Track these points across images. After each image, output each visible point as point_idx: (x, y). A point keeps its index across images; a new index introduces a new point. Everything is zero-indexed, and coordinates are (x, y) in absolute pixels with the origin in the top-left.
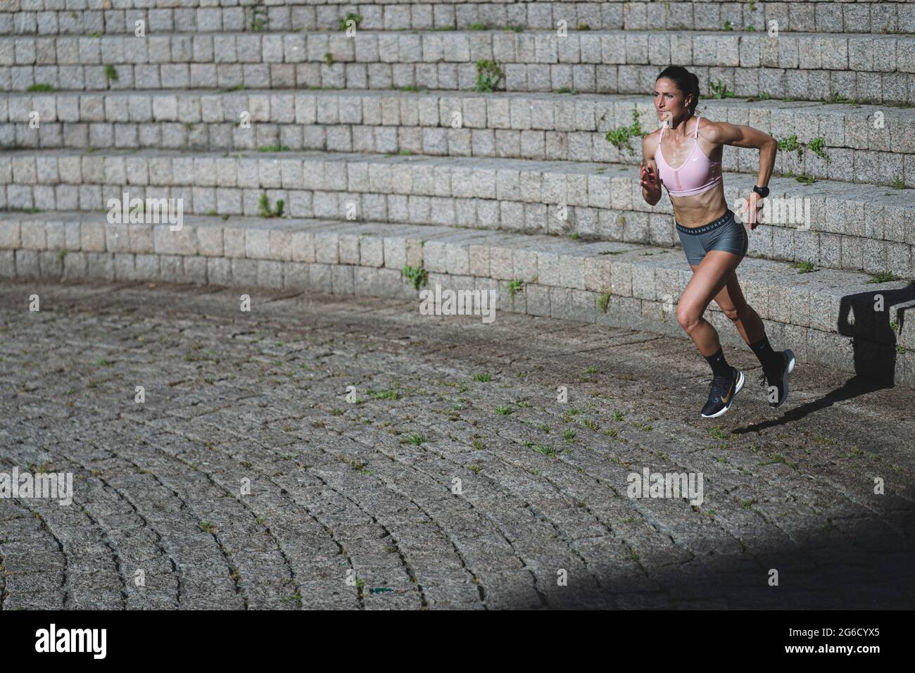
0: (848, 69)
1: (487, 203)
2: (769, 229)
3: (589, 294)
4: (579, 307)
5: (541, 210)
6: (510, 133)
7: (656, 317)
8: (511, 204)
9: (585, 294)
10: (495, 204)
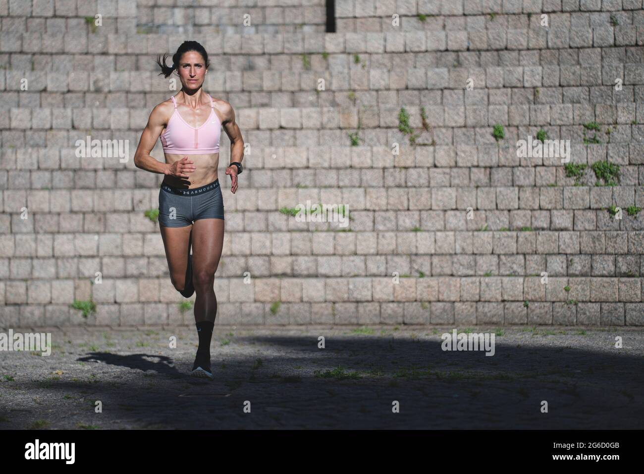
0: (308, 168)
1: (90, 260)
2: (362, 258)
3: (258, 304)
4: (249, 315)
5: (143, 262)
6: (48, 217)
7: (326, 312)
8: (113, 259)
9: (253, 305)
10: (97, 260)
